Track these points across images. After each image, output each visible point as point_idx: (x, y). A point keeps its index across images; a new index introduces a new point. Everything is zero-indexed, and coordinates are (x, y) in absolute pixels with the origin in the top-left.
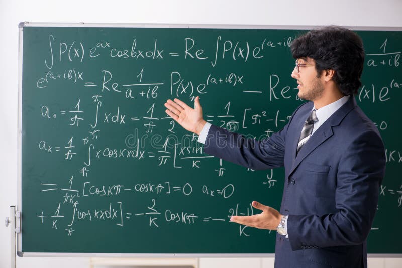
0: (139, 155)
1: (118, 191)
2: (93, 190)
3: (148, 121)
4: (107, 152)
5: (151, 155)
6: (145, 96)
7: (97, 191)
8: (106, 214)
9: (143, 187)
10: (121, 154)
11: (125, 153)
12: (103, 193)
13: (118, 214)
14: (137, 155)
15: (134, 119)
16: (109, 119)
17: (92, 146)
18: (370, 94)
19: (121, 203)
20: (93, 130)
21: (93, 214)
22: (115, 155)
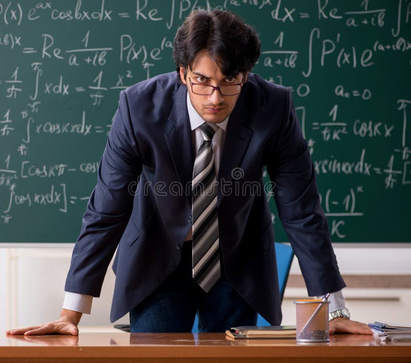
0: (85, 130)
1: (61, 172)
2: (33, 171)
3: (95, 92)
4: (48, 128)
5: (99, 129)
6: (91, 63)
7: (38, 172)
8: (47, 198)
9: (89, 166)
10: (65, 129)
11: (69, 128)
12: (44, 174)
13: (61, 198)
14: (82, 130)
15: (80, 89)
16: (51, 89)
17: (31, 121)
18: (351, 58)
19: (64, 185)
20: (32, 102)
21: (32, 198)
22: (57, 130)
